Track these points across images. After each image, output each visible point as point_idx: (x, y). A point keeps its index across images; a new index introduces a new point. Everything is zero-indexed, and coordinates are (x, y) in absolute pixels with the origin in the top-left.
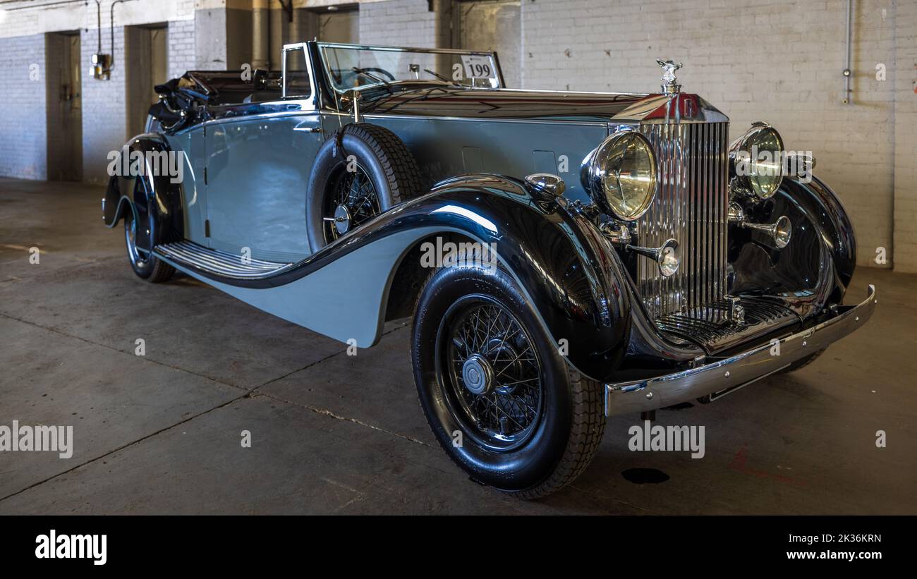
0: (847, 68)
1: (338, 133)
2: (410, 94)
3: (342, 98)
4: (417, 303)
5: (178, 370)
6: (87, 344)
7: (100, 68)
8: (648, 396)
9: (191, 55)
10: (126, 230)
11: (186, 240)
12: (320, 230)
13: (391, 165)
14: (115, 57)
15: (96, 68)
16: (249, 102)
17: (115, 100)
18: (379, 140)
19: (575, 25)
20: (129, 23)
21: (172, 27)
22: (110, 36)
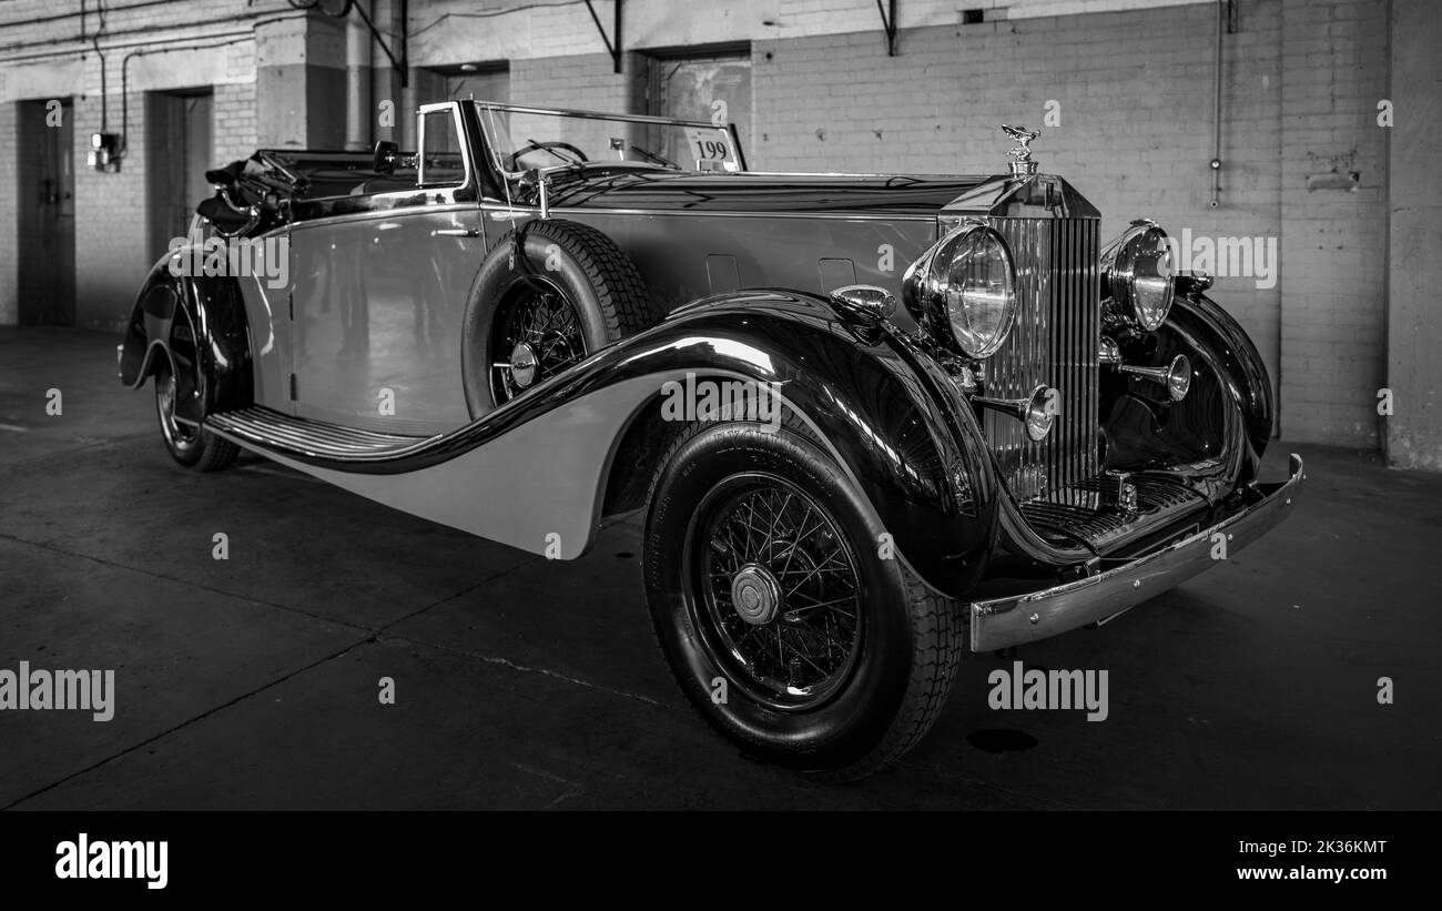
0: (1215, 157)
1: (517, 234)
2: (612, 180)
3: (522, 182)
4: (652, 489)
5: (256, 604)
6: (103, 566)
7: (105, 154)
8: (1032, 618)
9: (250, 135)
10: (158, 392)
11: (258, 405)
12: (486, 383)
13: (605, 281)
14: (129, 137)
15: (99, 155)
16: (360, 193)
17: (128, 202)
18: (584, 243)
19: (830, 95)
20: (150, 87)
21: (219, 93)
22: (120, 106)
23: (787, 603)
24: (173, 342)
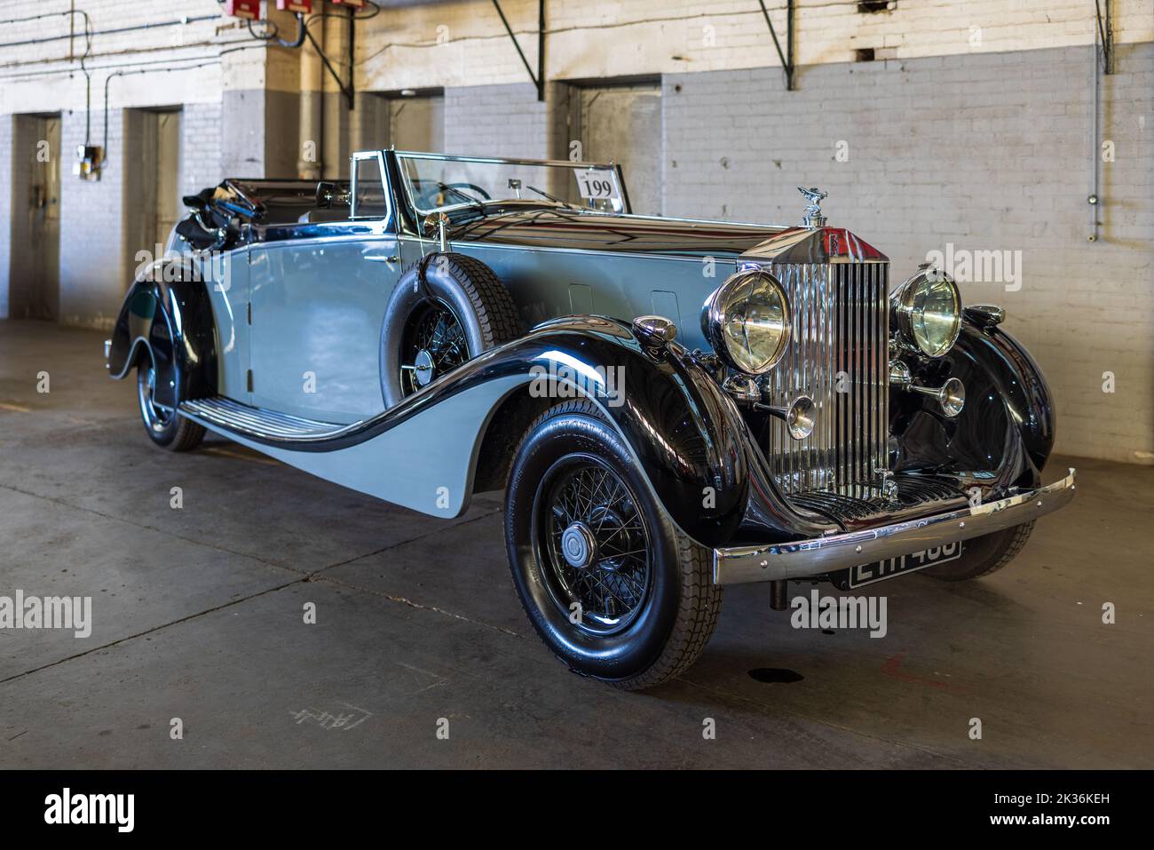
0: (1093, 193)
1: (421, 264)
2: (509, 217)
3: (425, 222)
4: (511, 466)
5: (220, 551)
6: (103, 518)
7: (88, 164)
8: (762, 564)
9: (214, 151)
10: (139, 382)
11: (221, 396)
12: (397, 381)
13: (483, 304)
14: (109, 150)
15: (83, 165)
16: (307, 221)
17: (108, 209)
18: (469, 273)
19: (733, 126)
20: (129, 104)
21: (188, 111)
22: (103, 121)
23: (601, 553)
24: (152, 338)
